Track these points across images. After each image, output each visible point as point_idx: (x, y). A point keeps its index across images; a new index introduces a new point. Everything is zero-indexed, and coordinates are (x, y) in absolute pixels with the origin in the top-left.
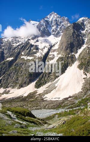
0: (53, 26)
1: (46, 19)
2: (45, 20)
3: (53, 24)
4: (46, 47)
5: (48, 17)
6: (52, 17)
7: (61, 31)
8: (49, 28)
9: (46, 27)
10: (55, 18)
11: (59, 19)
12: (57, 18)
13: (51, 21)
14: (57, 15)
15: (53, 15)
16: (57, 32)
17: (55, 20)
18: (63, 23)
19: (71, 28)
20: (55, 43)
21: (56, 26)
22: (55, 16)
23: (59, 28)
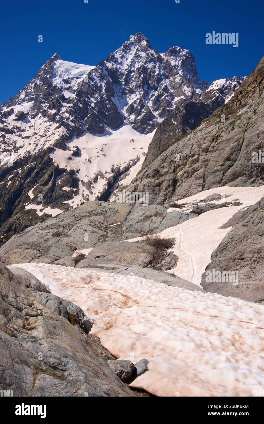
0: (132, 92)
1: (109, 65)
2: (107, 69)
3: (133, 85)
4: (103, 177)
5: (118, 56)
6: (130, 57)
7: (157, 110)
8: (119, 98)
9: (107, 95)
10: (140, 62)
11: (155, 67)
12: (146, 62)
13: (126, 73)
14: (149, 49)
15: (135, 47)
16: (144, 114)
17: (141, 70)
18: (168, 82)
19: (176, 122)
20: (132, 160)
21: (142, 93)
22: (140, 53)
23: (152, 99)
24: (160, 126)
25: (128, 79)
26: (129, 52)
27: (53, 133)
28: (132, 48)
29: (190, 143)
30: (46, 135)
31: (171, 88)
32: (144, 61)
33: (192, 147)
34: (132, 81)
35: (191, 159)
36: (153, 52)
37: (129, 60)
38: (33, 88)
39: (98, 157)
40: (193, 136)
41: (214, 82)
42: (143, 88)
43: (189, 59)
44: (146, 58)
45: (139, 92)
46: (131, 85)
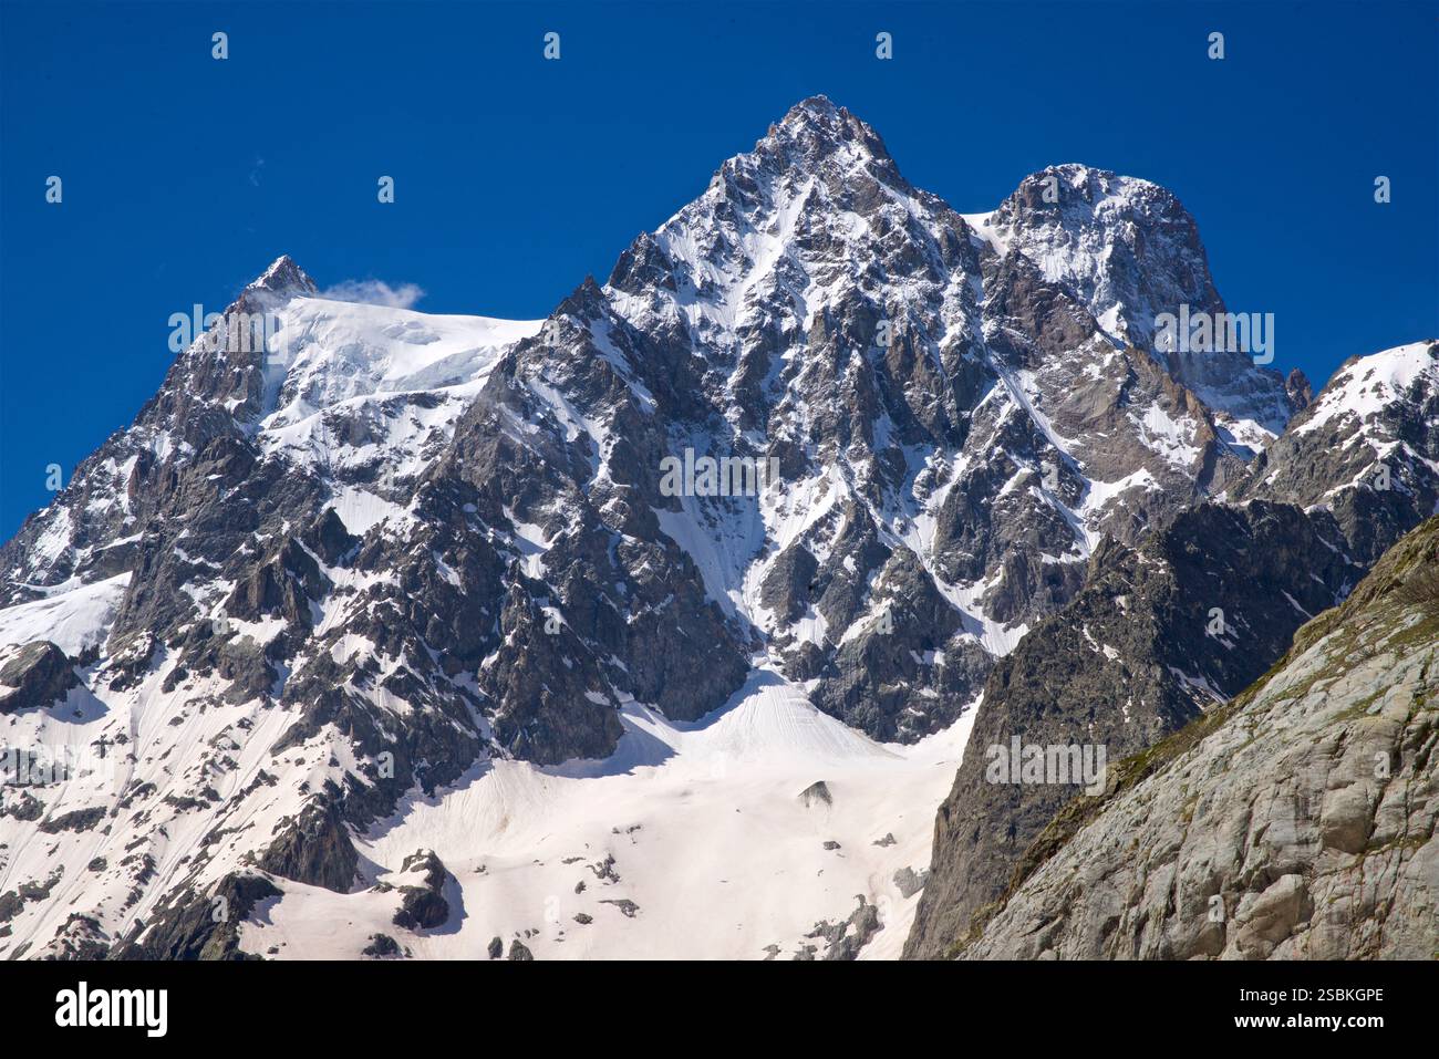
0: (793, 464)
1: (632, 307)
2: (622, 332)
3: (797, 419)
5: (687, 246)
6: (769, 250)
7: (974, 571)
8: (710, 510)
9: (630, 497)
10: (837, 272)
11: (940, 300)
12: (876, 275)
13: (745, 351)
14: (890, 193)
15: (798, 186)
16: (887, 602)
17: (846, 321)
18: (1035, 388)
19: (1116, 644)
20: (822, 930)
21: (862, 467)
22: (830, 219)
23: (930, 504)
24: (1006, 681)
25: (764, 385)
26: (761, 217)
27: (262, 774)
28: (780, 195)
29: (1226, 787)
30: (213, 795)
31: (1057, 428)
32: (863, 266)
33: (1248, 818)
34: (787, 398)
35: (1250, 902)
36: (918, 210)
37: (765, 266)
38: (126, 485)
39: (584, 920)
40: (1243, 736)
41: (1348, 369)
42: (867, 435)
43: (1160, 237)
44: (874, 247)
45: (845, 465)
46: (788, 421)
